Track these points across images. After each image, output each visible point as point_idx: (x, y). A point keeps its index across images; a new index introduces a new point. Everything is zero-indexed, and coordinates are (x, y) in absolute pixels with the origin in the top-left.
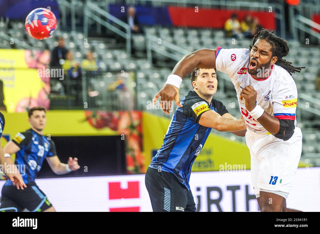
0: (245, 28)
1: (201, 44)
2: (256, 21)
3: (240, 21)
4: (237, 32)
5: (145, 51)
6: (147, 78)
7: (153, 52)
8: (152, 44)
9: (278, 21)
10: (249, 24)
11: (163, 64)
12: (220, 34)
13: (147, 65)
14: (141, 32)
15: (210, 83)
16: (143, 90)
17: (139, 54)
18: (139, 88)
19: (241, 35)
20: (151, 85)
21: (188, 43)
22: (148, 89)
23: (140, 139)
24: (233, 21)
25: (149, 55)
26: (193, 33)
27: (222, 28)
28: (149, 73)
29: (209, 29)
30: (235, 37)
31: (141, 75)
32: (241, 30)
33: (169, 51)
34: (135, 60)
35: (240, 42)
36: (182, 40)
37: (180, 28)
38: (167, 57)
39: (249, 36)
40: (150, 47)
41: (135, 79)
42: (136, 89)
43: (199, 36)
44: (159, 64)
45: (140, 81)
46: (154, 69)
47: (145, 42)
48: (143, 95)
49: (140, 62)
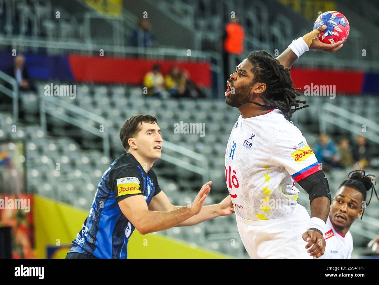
0: (171, 83)
1: (113, 105)
2: (186, 75)
3: (164, 74)
4: (160, 90)
5: (37, 115)
6: (40, 151)
7: (48, 115)
8: (46, 105)
9: (214, 75)
10: (177, 78)
11: (62, 132)
12: (136, 92)
13: (40, 133)
14: (33, 89)
15: (157, 142)
16: (34, 166)
17: (30, 119)
18: (29, 165)
19: (165, 94)
20: (45, 160)
21: (94, 104)
22: (42, 164)
23: (31, 232)
24: (155, 74)
25: (43, 120)
26: (102, 90)
27: (141, 84)
28: (43, 143)
29: (123, 85)
30: (157, 96)
31: (32, 147)
32: (165, 86)
33: (70, 114)
34: (24, 126)
35: (164, 102)
36: (87, 100)
37: (85, 83)
38: (66, 123)
39: (176, 96)
40: (43, 109)
41: (25, 152)
42: (25, 165)
43: (110, 94)
44: (56, 131)
45: (31, 155)
46: (49, 139)
47: (38, 102)
48: (34, 173)
49: (30, 129)
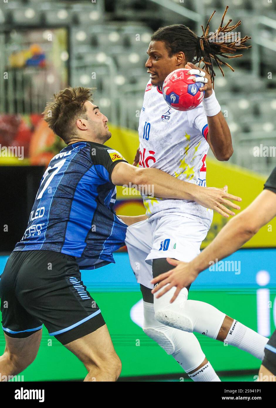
6: (94, 43)
16: (84, 68)
18: (74, 63)
20: (101, 57)
28: (98, 30)
31: (80, 36)
41: (68, 45)
44: (120, 12)
49: (78, 7)
